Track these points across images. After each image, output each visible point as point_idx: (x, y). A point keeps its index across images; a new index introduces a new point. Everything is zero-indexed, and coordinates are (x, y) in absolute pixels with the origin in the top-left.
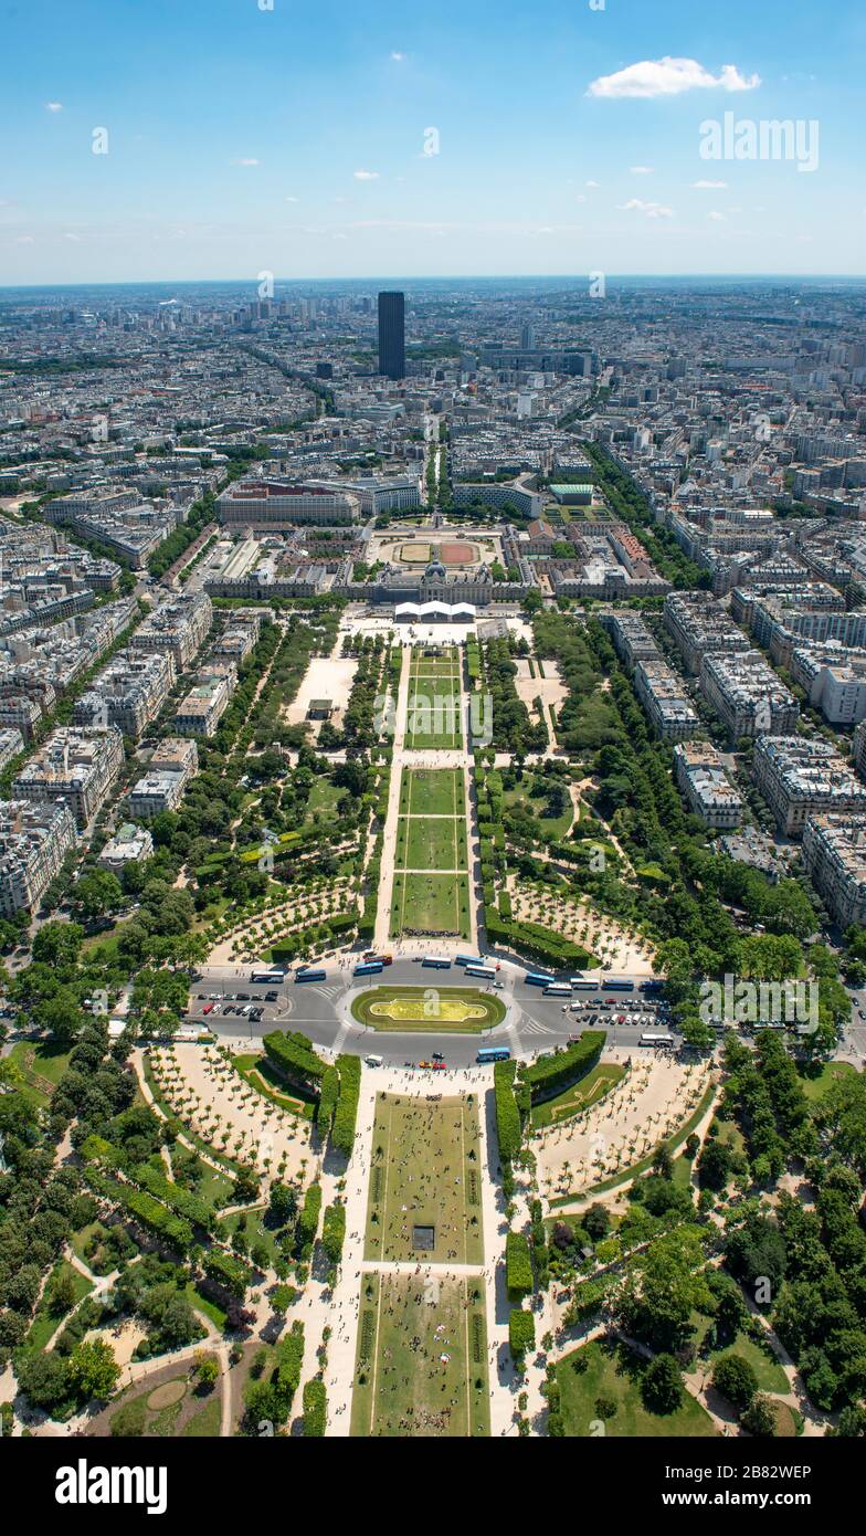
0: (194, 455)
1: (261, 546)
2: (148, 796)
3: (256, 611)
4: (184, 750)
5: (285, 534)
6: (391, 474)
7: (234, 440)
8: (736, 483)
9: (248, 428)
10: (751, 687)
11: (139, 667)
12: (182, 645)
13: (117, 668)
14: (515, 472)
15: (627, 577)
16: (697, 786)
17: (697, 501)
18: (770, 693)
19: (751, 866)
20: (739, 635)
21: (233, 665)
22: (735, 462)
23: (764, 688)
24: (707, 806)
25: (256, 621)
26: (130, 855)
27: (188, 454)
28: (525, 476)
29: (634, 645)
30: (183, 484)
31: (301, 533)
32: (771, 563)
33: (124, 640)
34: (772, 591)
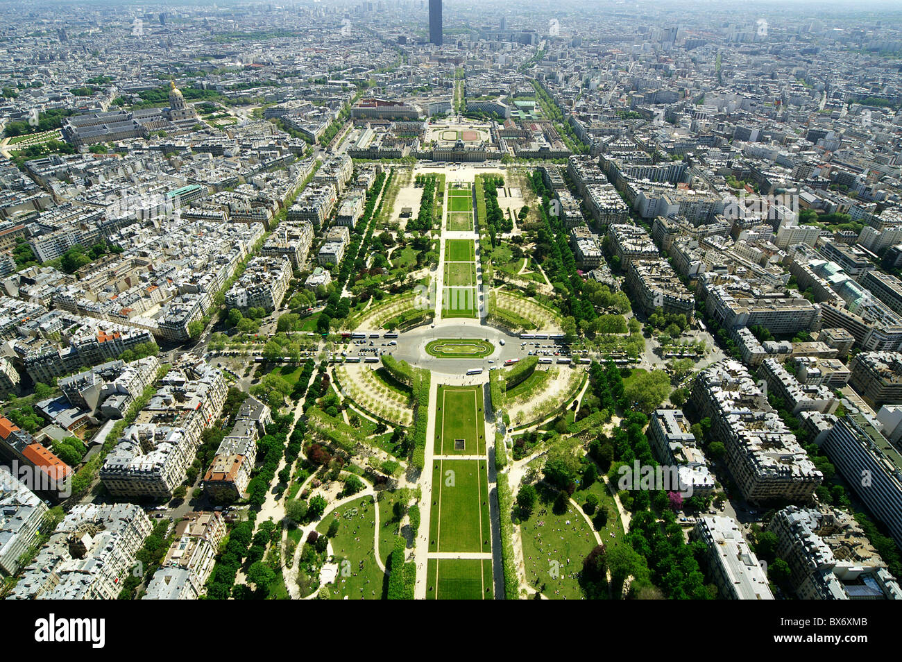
0: (339, 84)
1: (374, 132)
2: (327, 254)
3: (374, 164)
4: (343, 233)
5: (387, 126)
6: (437, 95)
7: (359, 76)
8: (603, 101)
9: (365, 70)
10: (607, 201)
11: (318, 192)
12: (339, 181)
13: (309, 192)
14: (498, 95)
15: (551, 148)
16: (581, 247)
17: (585, 110)
18: (616, 204)
19: (604, 284)
20: (603, 177)
21: (364, 191)
22: (603, 90)
23: (613, 202)
24: (585, 257)
25: (374, 169)
26: (320, 282)
27: (335, 84)
28: (503, 97)
29: (554, 181)
30: (334, 99)
31: (394, 125)
32: (618, 141)
33: (311, 178)
34: (619, 155)
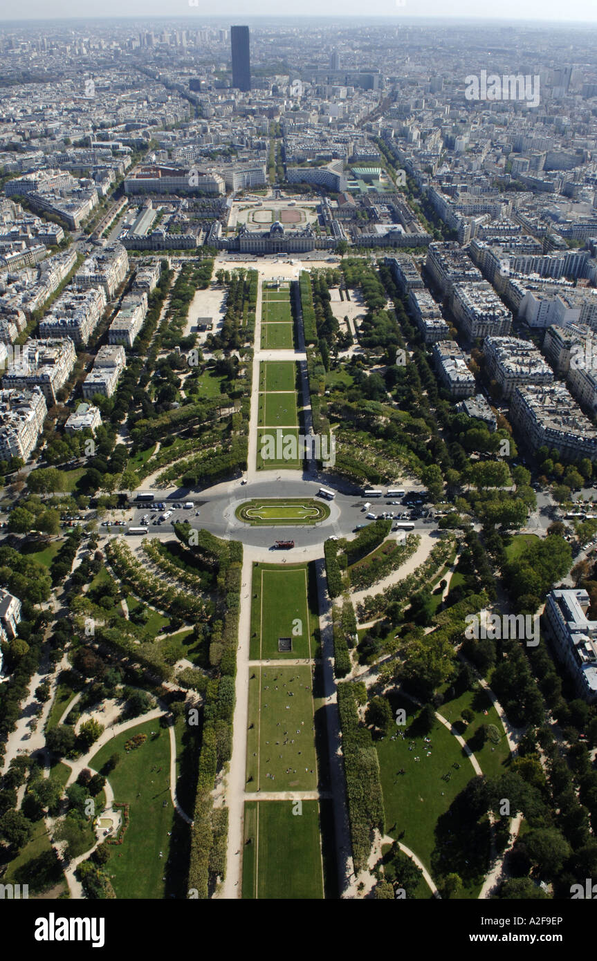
0: (108, 147)
1: (158, 212)
2: (94, 384)
3: (157, 258)
4: (119, 357)
5: (176, 204)
6: (244, 160)
7: (135, 136)
8: (475, 167)
9: (143, 127)
10: (482, 305)
11: (81, 298)
12: (109, 282)
13: (67, 299)
14: (328, 159)
15: (403, 232)
16: (448, 369)
17: (449, 179)
18: (494, 309)
19: (480, 419)
20: (476, 271)
21: (145, 295)
22: (474, 152)
23: (490, 305)
24: (453, 382)
25: (158, 264)
26: (86, 423)
27: (102, 147)
28: (335, 162)
29: (408, 278)
30: (101, 168)
31: (185, 202)
32: (496, 222)
33: (69, 280)
34: (497, 241)
